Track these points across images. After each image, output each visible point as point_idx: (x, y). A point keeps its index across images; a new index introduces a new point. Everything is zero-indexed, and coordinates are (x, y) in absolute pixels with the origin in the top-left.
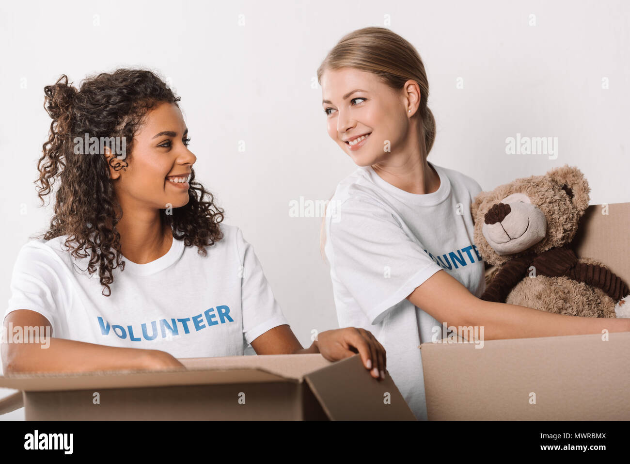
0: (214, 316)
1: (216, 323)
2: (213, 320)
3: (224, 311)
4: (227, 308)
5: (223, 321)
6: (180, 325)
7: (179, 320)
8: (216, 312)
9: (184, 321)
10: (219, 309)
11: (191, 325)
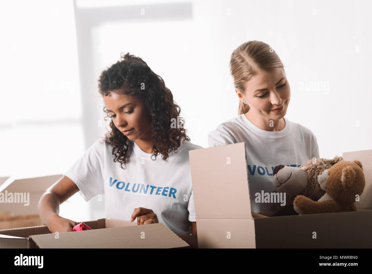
0: (167, 191)
1: (166, 195)
2: (165, 193)
3: (173, 191)
4: (175, 191)
5: (170, 196)
6: (150, 189)
7: (151, 186)
8: (169, 190)
9: (153, 188)
10: (172, 189)
11: (155, 190)
